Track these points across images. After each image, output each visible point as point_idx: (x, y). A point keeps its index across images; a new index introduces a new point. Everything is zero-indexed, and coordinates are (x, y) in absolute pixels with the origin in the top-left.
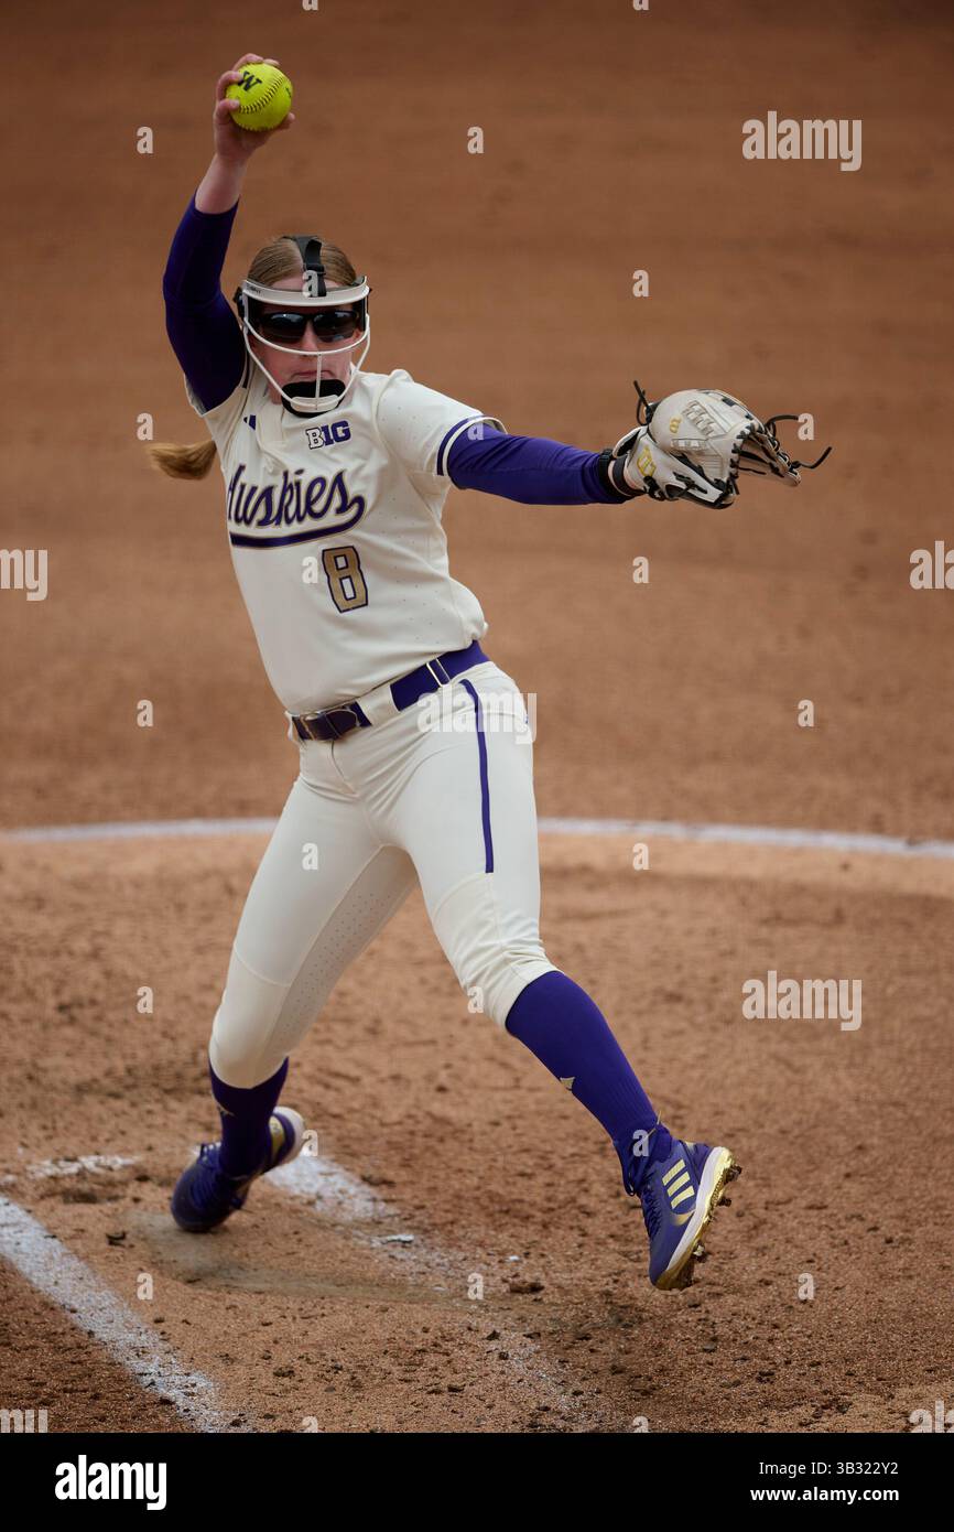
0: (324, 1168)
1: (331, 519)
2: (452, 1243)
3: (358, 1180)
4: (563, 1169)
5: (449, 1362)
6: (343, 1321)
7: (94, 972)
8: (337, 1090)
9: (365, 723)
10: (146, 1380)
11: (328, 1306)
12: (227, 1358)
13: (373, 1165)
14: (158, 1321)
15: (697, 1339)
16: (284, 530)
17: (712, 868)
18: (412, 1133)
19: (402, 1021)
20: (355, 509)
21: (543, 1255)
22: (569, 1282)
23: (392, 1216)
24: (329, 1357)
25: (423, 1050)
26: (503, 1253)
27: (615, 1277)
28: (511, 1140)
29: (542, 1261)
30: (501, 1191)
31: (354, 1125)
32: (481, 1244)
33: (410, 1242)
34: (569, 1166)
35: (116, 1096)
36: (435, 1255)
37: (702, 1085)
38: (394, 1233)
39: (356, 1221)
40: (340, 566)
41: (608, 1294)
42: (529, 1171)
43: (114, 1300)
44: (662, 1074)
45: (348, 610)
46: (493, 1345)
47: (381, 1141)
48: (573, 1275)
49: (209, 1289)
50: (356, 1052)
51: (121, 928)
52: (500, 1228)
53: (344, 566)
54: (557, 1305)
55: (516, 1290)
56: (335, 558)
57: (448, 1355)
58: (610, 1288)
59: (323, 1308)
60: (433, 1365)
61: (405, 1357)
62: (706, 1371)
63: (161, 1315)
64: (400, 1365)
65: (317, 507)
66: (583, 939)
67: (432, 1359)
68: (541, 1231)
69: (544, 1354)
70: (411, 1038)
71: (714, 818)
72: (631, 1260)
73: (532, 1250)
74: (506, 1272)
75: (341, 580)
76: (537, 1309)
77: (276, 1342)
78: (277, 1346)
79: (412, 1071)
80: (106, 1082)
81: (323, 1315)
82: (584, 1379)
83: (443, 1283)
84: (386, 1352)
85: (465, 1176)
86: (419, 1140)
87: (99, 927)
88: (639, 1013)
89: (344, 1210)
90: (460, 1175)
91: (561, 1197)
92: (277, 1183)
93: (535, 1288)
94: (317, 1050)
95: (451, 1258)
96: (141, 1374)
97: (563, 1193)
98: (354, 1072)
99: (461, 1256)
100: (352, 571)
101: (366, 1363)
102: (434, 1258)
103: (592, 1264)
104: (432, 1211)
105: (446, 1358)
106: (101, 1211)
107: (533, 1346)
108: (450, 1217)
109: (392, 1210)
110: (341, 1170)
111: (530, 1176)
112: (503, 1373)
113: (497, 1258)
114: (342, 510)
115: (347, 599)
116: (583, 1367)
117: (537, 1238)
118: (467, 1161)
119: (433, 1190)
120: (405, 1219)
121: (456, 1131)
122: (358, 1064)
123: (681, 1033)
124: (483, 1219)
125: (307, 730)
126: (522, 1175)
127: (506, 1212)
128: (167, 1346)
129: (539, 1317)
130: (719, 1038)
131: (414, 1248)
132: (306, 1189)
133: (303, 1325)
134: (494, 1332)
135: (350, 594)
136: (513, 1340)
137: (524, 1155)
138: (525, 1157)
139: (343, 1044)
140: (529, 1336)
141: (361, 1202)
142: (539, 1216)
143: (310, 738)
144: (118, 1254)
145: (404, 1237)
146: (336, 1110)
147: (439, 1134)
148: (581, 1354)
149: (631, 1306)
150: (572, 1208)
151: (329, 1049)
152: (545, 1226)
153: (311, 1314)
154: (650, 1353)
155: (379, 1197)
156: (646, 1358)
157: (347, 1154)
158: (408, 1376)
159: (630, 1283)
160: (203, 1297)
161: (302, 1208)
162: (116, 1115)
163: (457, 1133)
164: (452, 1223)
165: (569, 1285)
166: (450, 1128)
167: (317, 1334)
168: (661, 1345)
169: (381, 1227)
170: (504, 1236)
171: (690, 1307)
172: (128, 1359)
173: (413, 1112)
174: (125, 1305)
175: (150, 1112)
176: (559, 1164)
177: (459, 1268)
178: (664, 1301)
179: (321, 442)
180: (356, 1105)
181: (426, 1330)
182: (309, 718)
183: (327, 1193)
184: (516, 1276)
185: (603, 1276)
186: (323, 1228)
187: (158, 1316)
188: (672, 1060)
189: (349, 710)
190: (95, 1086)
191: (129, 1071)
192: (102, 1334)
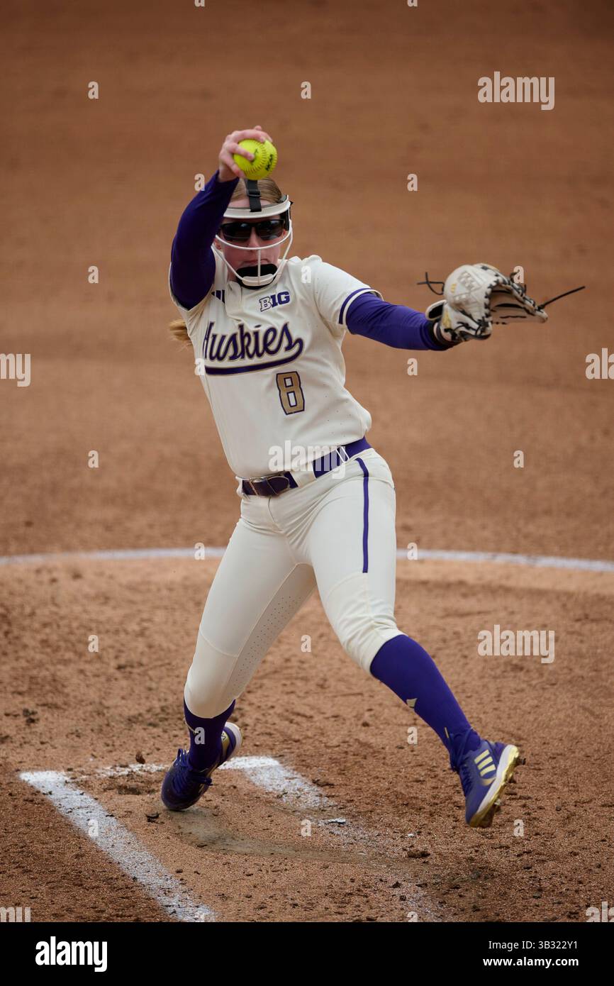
0: (288, 775)
1: (282, 354)
2: (370, 824)
3: (310, 783)
4: (444, 778)
5: (367, 902)
6: (300, 873)
7: (141, 645)
8: (298, 724)
9: (294, 485)
10: (170, 910)
11: (289, 864)
12: (223, 896)
13: (320, 773)
14: (179, 872)
15: (529, 889)
16: (247, 362)
17: (543, 585)
18: (346, 753)
19: (340, 680)
20: (297, 347)
21: (429, 833)
22: (446, 851)
23: (332, 806)
24: (290, 897)
25: (353, 699)
26: (404, 832)
27: (476, 849)
28: (410, 758)
29: (429, 837)
30: (403, 792)
31: (308, 747)
32: (390, 826)
33: (343, 823)
34: (448, 776)
35: (155, 725)
36: (359, 832)
37: (536, 725)
38: (333, 818)
39: (308, 809)
40: (287, 385)
41: (472, 859)
42: (421, 779)
43: (150, 858)
44: (509, 717)
45: (291, 413)
46: (397, 891)
47: (326, 757)
48: (449, 846)
49: (212, 851)
50: (310, 700)
51: (159, 616)
52: (402, 815)
53: (290, 385)
54: (438, 866)
55: (411, 856)
56: (285, 379)
57: (367, 897)
58: (472, 855)
59: (286, 865)
60: (357, 903)
61: (339, 898)
62: (534, 910)
63: (181, 868)
64: (336, 903)
65: (272, 348)
66: (460, 629)
67: (356, 900)
68: (428, 818)
69: (429, 898)
70: (347, 691)
71: (546, 552)
72: (487, 838)
73: (422, 830)
74: (405, 844)
75: (288, 393)
76: (426, 868)
77: (255, 887)
78: (256, 889)
79: (347, 713)
80: (147, 716)
81: (286, 870)
82: (455, 914)
83: (365, 851)
84: (326, 895)
85: (380, 781)
86: (350, 757)
87: (145, 616)
88: (495, 678)
89: (300, 801)
90: (377, 780)
91: (442, 796)
92: (258, 784)
93: (424, 855)
94: (286, 697)
95: (370, 834)
96: (167, 906)
97: (443, 793)
98: (309, 712)
99: (376, 833)
100: (294, 388)
101: (313, 901)
102: (359, 834)
103: (462, 840)
104: (357, 804)
105: (365, 899)
106: (142, 800)
107: (422, 893)
108: (370, 807)
109: (332, 802)
110: (299, 776)
111: (422, 782)
112: (402, 909)
113: (400, 835)
114: (289, 348)
115: (291, 406)
116: (455, 907)
117: (426, 822)
118: (381, 771)
119: (359, 790)
120: (341, 808)
121: (374, 752)
122: (312, 708)
123: (522, 690)
124: (391, 809)
125: (254, 489)
126: (417, 781)
127: (406, 805)
128: (184, 888)
129: (426, 874)
130: (547, 695)
131: (346, 827)
132: (276, 788)
133: (272, 876)
134: (397, 883)
135: (293, 403)
136: (408, 888)
137: (419, 768)
138: (419, 769)
139: (301, 694)
140: (419, 886)
141: (312, 797)
142: (428, 808)
143: (255, 494)
144: (154, 828)
145: (339, 821)
146: (297, 737)
147: (364, 753)
148: (453, 898)
149: (487, 868)
150: (449, 803)
151: (293, 696)
152: (431, 815)
153: (279, 869)
154: (498, 898)
155: (324, 794)
156: (495, 901)
157: (303, 766)
158: (340, 910)
159: (486, 852)
160: (209, 856)
161: (274, 800)
162: (154, 738)
163: (375, 753)
164: (371, 812)
165: (446, 853)
166: (371, 750)
167: (283, 881)
168: (505, 893)
169: (325, 813)
170: (404, 821)
171: (525, 868)
172: (159, 896)
173: (347, 739)
174: (157, 861)
175: (176, 736)
176: (441, 774)
177: (375, 841)
178: (507, 864)
179: (269, 305)
180: (309, 734)
181: (353, 881)
182: (255, 481)
183: (290, 791)
184: (412, 846)
185: (469, 848)
186: (287, 813)
187: (179, 869)
188: (515, 708)
189: (283, 477)
190: (140, 718)
191: (163, 709)
192: (142, 879)
